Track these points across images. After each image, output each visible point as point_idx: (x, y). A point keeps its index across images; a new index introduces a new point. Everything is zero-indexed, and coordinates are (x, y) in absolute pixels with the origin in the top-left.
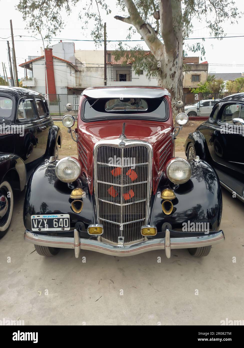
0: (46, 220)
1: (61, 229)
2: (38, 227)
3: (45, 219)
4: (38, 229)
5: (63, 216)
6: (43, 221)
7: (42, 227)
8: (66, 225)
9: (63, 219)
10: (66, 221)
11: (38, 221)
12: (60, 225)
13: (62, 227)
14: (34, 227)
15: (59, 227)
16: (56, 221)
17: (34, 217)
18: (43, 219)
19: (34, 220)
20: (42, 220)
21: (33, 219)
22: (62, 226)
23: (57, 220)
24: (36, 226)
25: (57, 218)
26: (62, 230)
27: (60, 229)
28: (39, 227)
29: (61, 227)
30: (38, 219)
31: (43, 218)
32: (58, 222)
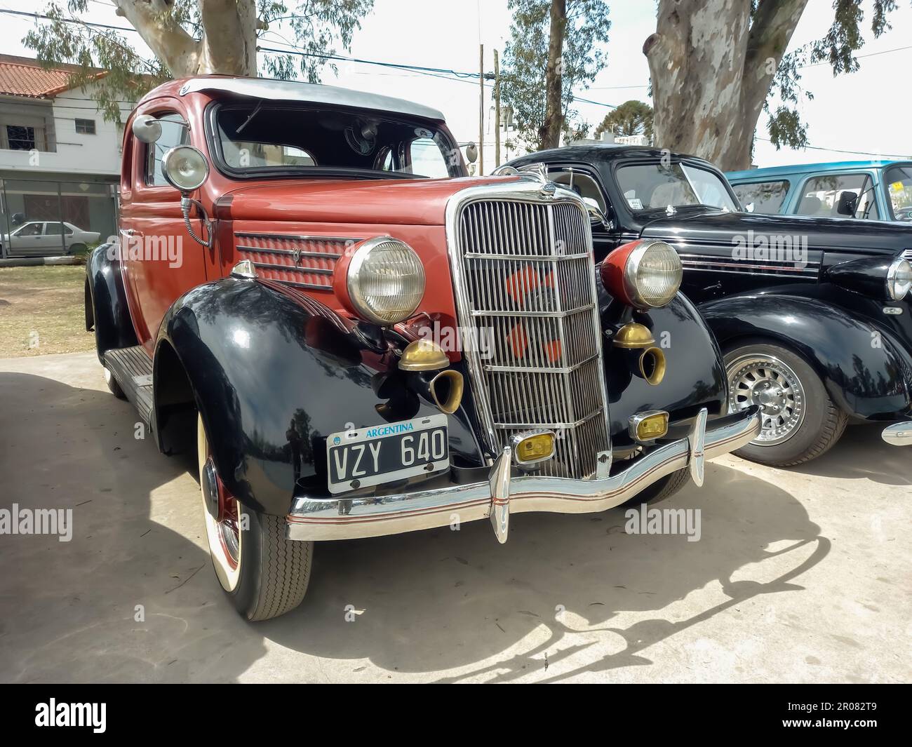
0: (379, 443)
1: (425, 468)
2: (349, 476)
3: (375, 442)
4: (351, 481)
5: (428, 421)
6: (368, 451)
7: (364, 473)
8: (438, 452)
9: (430, 431)
10: (438, 436)
11: (350, 452)
12: (420, 456)
13: (427, 460)
14: (336, 480)
15: (418, 462)
16: (408, 443)
17: (337, 439)
18: (366, 443)
19: (336, 452)
20: (363, 447)
21: (332, 450)
22: (427, 456)
23: (412, 440)
24: (342, 473)
25: (411, 431)
26: (427, 471)
27: (420, 471)
28: (355, 474)
29: (422, 462)
30: (349, 446)
31: (370, 438)
32: (414, 445)
